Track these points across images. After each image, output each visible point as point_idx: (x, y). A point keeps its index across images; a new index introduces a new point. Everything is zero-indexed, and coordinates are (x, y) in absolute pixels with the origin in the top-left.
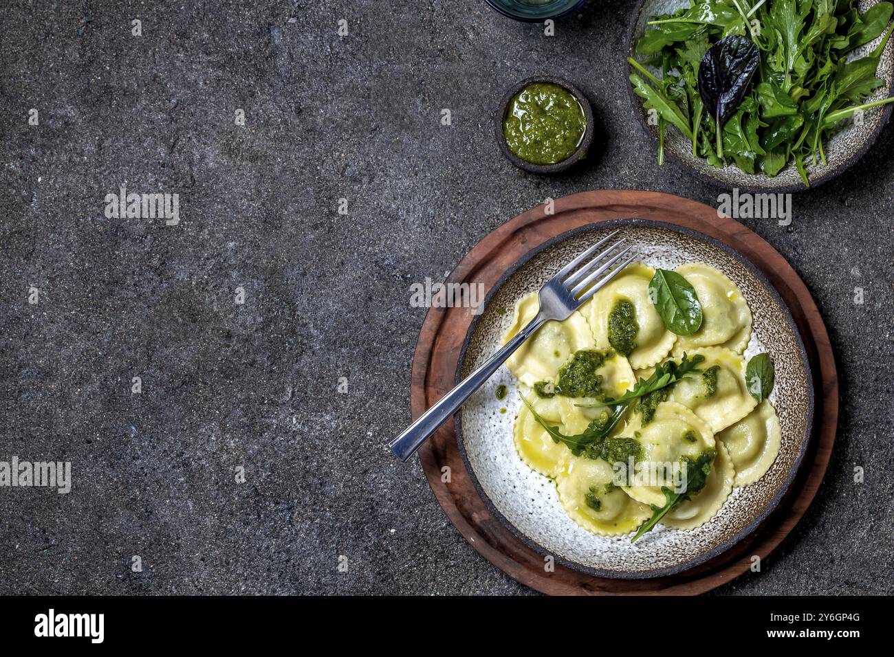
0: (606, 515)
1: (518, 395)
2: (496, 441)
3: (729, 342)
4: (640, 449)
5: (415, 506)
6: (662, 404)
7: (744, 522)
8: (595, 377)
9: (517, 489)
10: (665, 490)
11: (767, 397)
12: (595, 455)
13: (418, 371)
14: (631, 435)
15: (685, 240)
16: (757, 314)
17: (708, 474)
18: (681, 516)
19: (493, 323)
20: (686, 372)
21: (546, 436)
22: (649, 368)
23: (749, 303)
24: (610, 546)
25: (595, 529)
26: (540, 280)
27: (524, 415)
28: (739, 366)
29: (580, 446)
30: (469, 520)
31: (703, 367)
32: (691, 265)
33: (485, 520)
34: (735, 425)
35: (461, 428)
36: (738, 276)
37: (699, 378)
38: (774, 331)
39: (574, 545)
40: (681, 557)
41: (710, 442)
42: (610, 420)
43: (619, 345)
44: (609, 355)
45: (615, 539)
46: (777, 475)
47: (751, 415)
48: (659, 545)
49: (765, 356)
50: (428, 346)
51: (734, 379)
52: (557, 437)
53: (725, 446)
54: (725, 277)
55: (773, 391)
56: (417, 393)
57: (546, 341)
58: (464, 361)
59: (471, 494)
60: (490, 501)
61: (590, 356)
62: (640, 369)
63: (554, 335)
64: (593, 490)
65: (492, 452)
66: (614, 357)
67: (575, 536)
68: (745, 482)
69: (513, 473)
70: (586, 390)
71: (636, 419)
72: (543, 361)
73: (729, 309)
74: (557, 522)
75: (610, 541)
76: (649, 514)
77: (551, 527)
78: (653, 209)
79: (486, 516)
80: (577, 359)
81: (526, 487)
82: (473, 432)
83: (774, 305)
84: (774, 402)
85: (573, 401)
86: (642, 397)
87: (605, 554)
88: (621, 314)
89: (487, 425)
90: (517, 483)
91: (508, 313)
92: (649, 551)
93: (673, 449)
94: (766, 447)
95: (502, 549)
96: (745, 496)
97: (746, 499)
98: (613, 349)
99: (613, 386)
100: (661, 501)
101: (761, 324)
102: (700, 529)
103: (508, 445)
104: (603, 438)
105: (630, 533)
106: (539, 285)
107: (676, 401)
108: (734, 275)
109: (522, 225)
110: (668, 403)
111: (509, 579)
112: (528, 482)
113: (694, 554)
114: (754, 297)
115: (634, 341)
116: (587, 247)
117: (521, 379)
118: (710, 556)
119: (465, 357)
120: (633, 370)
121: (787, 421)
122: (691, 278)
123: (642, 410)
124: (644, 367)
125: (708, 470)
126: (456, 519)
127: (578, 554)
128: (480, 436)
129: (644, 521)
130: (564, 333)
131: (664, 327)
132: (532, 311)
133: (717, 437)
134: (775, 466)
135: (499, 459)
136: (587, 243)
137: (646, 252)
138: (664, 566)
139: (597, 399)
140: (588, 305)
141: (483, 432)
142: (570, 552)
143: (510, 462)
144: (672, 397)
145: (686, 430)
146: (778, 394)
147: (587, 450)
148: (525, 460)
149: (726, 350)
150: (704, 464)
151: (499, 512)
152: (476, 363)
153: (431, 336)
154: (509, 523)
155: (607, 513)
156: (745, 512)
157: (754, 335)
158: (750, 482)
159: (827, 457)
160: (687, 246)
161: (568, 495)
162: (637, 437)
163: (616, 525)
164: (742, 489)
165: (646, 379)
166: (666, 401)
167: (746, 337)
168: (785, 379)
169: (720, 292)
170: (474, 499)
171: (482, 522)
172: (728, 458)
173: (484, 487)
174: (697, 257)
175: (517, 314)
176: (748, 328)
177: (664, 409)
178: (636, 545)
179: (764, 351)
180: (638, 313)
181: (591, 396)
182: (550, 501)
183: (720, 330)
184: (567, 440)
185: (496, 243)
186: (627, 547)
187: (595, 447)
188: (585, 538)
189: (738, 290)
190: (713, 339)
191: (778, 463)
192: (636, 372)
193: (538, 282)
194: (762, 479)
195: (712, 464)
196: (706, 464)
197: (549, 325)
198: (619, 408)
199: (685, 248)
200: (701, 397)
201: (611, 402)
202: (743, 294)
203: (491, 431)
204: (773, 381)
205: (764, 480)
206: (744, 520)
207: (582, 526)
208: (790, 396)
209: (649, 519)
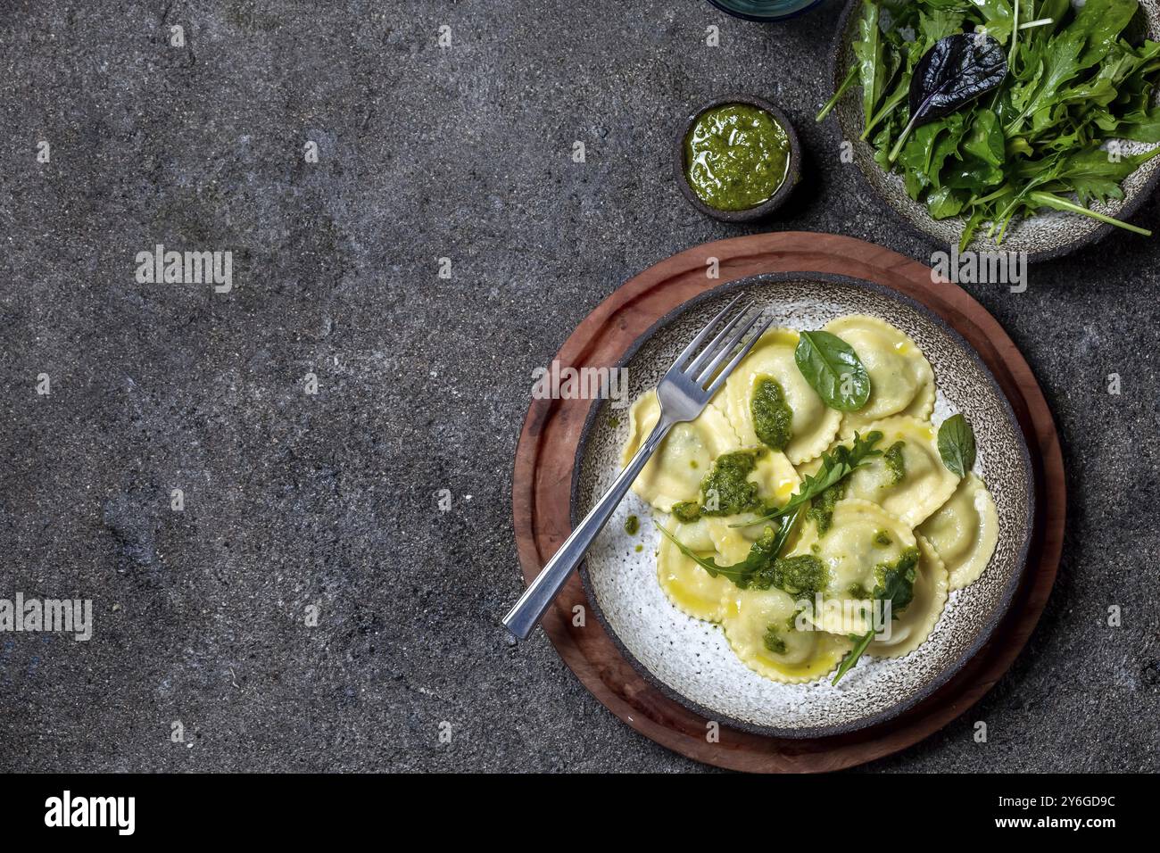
0: (795, 657)
1: (653, 525)
2: (637, 589)
3: (910, 408)
4: (822, 567)
6: (839, 503)
7: (971, 635)
8: (748, 485)
9: (675, 645)
11: (971, 469)
12: (765, 584)
13: (520, 517)
14: (808, 551)
15: (830, 289)
16: (939, 366)
17: (914, 582)
18: (889, 641)
19: (605, 440)
20: (862, 457)
21: (699, 572)
22: (814, 460)
23: (926, 353)
24: (807, 696)
25: (783, 678)
26: (655, 374)
27: (667, 550)
28: (927, 435)
29: (745, 576)
30: (622, 694)
31: (884, 446)
32: (843, 318)
33: (642, 691)
34: (937, 513)
35: (590, 583)
36: (906, 322)
37: (880, 462)
38: (965, 384)
39: (762, 702)
40: (899, 694)
41: (909, 542)
42: (777, 537)
43: (772, 438)
44: (760, 454)
45: (811, 685)
46: (1002, 567)
47: (954, 496)
48: (869, 682)
49: (959, 418)
50: (528, 483)
51: (925, 455)
52: (714, 570)
53: (929, 541)
54: (890, 327)
55: (977, 459)
56: (524, 546)
57: (678, 451)
58: (578, 497)
59: (618, 662)
60: (644, 668)
61: (737, 460)
62: (803, 464)
63: (686, 442)
64: (772, 630)
65: (634, 604)
66: (766, 455)
67: (760, 691)
68: (962, 583)
69: (667, 625)
70: (740, 505)
71: (809, 529)
72: (678, 476)
73: (902, 366)
74: (734, 677)
75: (805, 689)
76: (848, 647)
77: (727, 686)
78: (781, 254)
79: (641, 687)
80: (720, 466)
81: (685, 640)
82: (607, 584)
83: (958, 352)
84: (980, 473)
85: (727, 521)
86: (813, 500)
87: (802, 707)
88: (766, 398)
89: (621, 571)
90: (674, 637)
91: (622, 423)
92: (857, 693)
93: (864, 559)
94: (982, 531)
95: (670, 723)
96: (966, 600)
97: (967, 604)
98: (764, 445)
99: (773, 492)
101: (946, 377)
102: (916, 653)
103: (653, 590)
104: (773, 560)
105: (828, 675)
106: (654, 380)
107: (857, 497)
108: (900, 321)
109: (619, 306)
110: (847, 502)
112: (688, 633)
113: (915, 687)
114: (931, 345)
115: (789, 430)
116: (706, 321)
117: (654, 504)
118: (936, 686)
119: (578, 491)
120: (794, 466)
121: (1002, 494)
122: (847, 335)
123: (815, 516)
124: (807, 460)
125: (913, 577)
126: (604, 696)
127: (768, 714)
128: (615, 587)
129: (844, 656)
130: (697, 436)
131: (823, 405)
132: (652, 415)
133: (917, 532)
134: (997, 555)
135: (645, 610)
136: (706, 316)
137: (783, 313)
138: (880, 710)
139: (756, 514)
140: (722, 394)
141: (619, 581)
142: (758, 713)
143: (660, 612)
144: (850, 492)
145: (876, 531)
146: (984, 462)
147: (756, 579)
148: (679, 606)
149: (908, 418)
150: (907, 569)
151: (658, 680)
152: (593, 495)
153: (529, 469)
154: (674, 692)
155: (795, 656)
156: (970, 622)
157: (939, 392)
158: (969, 581)
159: (1060, 532)
160: (834, 296)
161: (741, 640)
162: (815, 551)
163: (809, 667)
164: (960, 592)
165: (813, 475)
166: (843, 499)
167: (930, 397)
168: (989, 442)
169: (886, 347)
170: (624, 667)
171: (638, 694)
172: (935, 555)
173: (633, 652)
174: (850, 307)
175: (633, 422)
176: (931, 385)
177: (843, 509)
178: (840, 688)
179: (956, 411)
180: (787, 394)
181: (748, 511)
182: (719, 652)
183: (895, 396)
184: (728, 572)
185: (589, 335)
186: (828, 693)
187: (764, 575)
188: (772, 691)
189: (910, 340)
190: (889, 408)
191: (1000, 551)
192: (798, 468)
193: (652, 377)
194: (983, 575)
195: (917, 568)
196: (910, 570)
197: (678, 430)
198: (786, 519)
199: (832, 299)
200: (887, 486)
201: (774, 514)
202: (916, 343)
203: (628, 578)
204: (974, 447)
205: (986, 576)
206: (971, 632)
207: (766, 676)
208: (999, 463)
209: (849, 653)
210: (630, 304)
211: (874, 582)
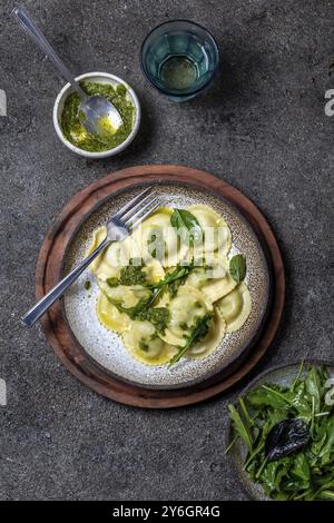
0: (152, 353)
1: (97, 287)
2: (86, 314)
4: (169, 313)
5: (41, 355)
6: (181, 287)
7: (232, 353)
8: (141, 273)
9: (99, 341)
10: (185, 336)
11: (243, 280)
12: (144, 319)
13: (39, 275)
14: (164, 306)
15: (190, 191)
16: (234, 232)
17: (210, 326)
18: (195, 351)
19: (81, 245)
20: (194, 268)
21: (115, 310)
22: (173, 267)
23: (229, 226)
24: (155, 372)
25: (146, 362)
26: (107, 219)
27: (101, 298)
28: (225, 263)
29: (135, 314)
30: (73, 361)
32: (194, 206)
33: (82, 361)
34: (224, 297)
35: (64, 307)
36: (222, 210)
37: (202, 271)
38: (245, 241)
39: (134, 372)
40: (196, 376)
41: (210, 308)
42: (151, 298)
45: (158, 367)
46: (250, 325)
47: (233, 290)
48: (184, 369)
49: (240, 256)
50: (43, 261)
51: (222, 270)
52: (121, 310)
53: (219, 309)
54: (215, 212)
55: (246, 276)
56: (39, 288)
58: (64, 268)
59: (73, 346)
60: (83, 348)
62: (168, 268)
64: (143, 339)
65: (83, 320)
66: (152, 261)
67: (135, 367)
68: (232, 330)
69: (97, 332)
70: (136, 281)
71: (166, 296)
72: (110, 266)
74: (124, 359)
75: (155, 369)
76: (177, 352)
77: (120, 362)
78: (171, 175)
79: (82, 358)
81: (104, 340)
82: (72, 309)
83: (243, 226)
84: (247, 283)
85: (129, 288)
86: (169, 283)
87: (152, 376)
89: (80, 305)
90: (99, 338)
91: (89, 239)
92: (178, 373)
93: (188, 313)
94: (244, 309)
95: (92, 377)
96: (233, 338)
97: (233, 340)
99: (152, 278)
100: (183, 343)
101: (237, 238)
102: (207, 359)
103: (93, 316)
104: (148, 308)
105: (166, 364)
106: (106, 222)
107: (189, 285)
108: (220, 210)
109: (96, 189)
110: (185, 286)
111: (98, 395)
112: (106, 337)
113: (204, 373)
114: (232, 222)
116: (133, 198)
117: (99, 277)
118: (213, 373)
119: (64, 266)
121: (255, 293)
122: (194, 213)
123: (170, 291)
125: (210, 323)
126: (65, 361)
127: (136, 377)
128: (76, 311)
129: (174, 356)
132: (103, 236)
133: (214, 305)
134: (249, 320)
135: (88, 324)
136: (133, 196)
137: (168, 200)
138: (187, 381)
139: (143, 286)
141: (78, 309)
142: (132, 376)
143: (95, 326)
144: (187, 283)
145: (195, 301)
146: (249, 278)
147: (139, 316)
148: (103, 324)
150: (207, 320)
151: (89, 355)
152: (71, 268)
153: (45, 255)
154: (95, 361)
156: (233, 348)
157: (233, 244)
158: (235, 330)
159: (279, 314)
160: (192, 194)
161: (129, 343)
162: (167, 306)
163: (158, 359)
164: (231, 335)
165: (171, 273)
166: (183, 285)
168: (252, 269)
169: (212, 221)
170: (75, 349)
171: (80, 362)
172: (221, 316)
173: (79, 341)
174: (198, 201)
175: (94, 239)
177: (182, 289)
178: (171, 370)
179: (240, 253)
181: (139, 284)
182: (119, 347)
184: (127, 311)
185: (81, 199)
186: (165, 372)
187: (143, 314)
188: (140, 367)
189: (223, 219)
191: (251, 318)
192: (165, 269)
193: (105, 220)
194: (242, 328)
195: (212, 320)
196: (209, 320)
198: (156, 290)
199: (190, 196)
200: (203, 282)
201: (151, 287)
202: (226, 220)
203: (82, 309)
204: (246, 270)
207: (138, 361)
208: (255, 279)
209: (177, 355)
210: (101, 188)
211: (191, 323)
